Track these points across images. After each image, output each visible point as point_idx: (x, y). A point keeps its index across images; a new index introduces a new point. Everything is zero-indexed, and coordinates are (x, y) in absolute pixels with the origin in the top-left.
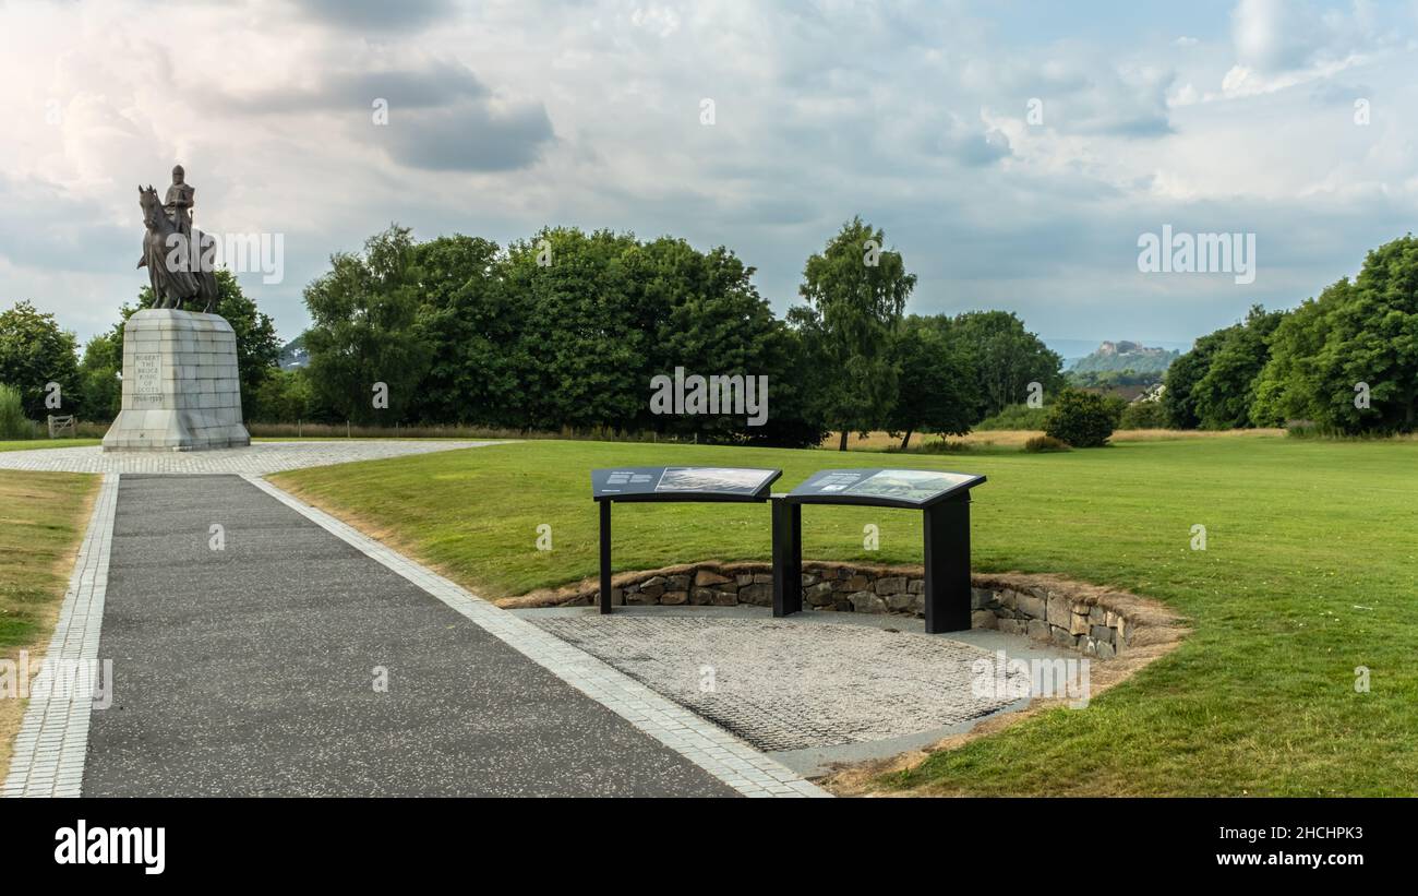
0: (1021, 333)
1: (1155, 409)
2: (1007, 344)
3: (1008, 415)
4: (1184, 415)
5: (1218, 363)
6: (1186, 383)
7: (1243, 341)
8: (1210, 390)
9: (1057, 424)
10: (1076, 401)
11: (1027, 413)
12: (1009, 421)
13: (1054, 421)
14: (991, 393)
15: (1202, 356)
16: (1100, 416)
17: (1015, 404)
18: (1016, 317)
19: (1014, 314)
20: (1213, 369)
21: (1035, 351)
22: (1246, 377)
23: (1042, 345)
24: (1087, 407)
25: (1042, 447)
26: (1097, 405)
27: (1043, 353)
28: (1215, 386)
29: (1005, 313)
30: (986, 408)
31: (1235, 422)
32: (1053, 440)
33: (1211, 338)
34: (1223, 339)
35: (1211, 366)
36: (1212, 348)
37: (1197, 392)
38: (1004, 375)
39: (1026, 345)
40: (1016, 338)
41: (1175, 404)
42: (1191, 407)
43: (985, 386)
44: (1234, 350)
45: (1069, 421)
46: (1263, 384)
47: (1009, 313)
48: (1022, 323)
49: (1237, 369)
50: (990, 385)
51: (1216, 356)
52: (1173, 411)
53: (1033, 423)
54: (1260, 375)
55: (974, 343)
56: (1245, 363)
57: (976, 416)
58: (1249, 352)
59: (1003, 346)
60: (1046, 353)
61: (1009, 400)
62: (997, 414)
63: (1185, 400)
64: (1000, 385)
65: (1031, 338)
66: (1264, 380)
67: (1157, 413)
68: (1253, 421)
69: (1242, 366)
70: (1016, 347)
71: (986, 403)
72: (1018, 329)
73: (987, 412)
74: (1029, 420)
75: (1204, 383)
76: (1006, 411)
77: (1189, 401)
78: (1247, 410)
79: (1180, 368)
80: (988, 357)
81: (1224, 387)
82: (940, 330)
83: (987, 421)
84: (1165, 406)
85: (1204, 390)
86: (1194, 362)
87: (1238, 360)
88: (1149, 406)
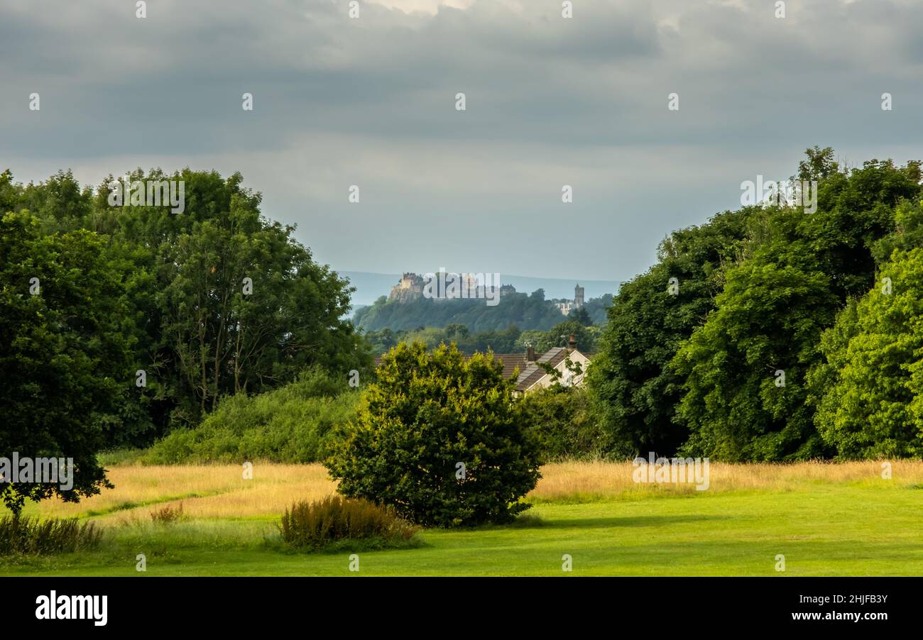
0: (252, 225)
1: (576, 405)
2: (219, 249)
3: (225, 422)
4: (647, 421)
5: (737, 291)
6: (652, 342)
7: (792, 237)
8: (718, 358)
9: (372, 454)
10: (431, 381)
11: (270, 416)
12: (227, 437)
13: (362, 447)
14: (185, 368)
15: (688, 275)
16: (501, 431)
17: (241, 395)
18: (241, 186)
19: (236, 179)
20: (725, 305)
21: (285, 266)
22: (805, 325)
23: (301, 255)
24: (463, 404)
25: (333, 533)
26: (494, 394)
27: (304, 273)
28: (732, 350)
29: (215, 176)
30: (169, 404)
31: (780, 438)
32: (367, 509)
33: (708, 232)
34: (739, 236)
35: (718, 300)
36: (713, 256)
37: (688, 364)
38: (213, 324)
39: (265, 251)
40: (242, 236)
41: (627, 395)
42: (668, 401)
43: (168, 352)
44: (772, 258)
45: (409, 446)
46: (854, 341)
47: (225, 177)
48: (255, 201)
49: (784, 306)
50: (181, 347)
51: (727, 274)
52: (622, 411)
53: (284, 442)
54: (843, 319)
55: (143, 250)
56: (802, 290)
57: (149, 425)
58: (808, 263)
59: (211, 255)
60: (311, 273)
61: (227, 386)
62: (199, 420)
63: (650, 385)
64: (205, 349)
65: (277, 237)
66: (853, 333)
67: (579, 418)
68: (826, 436)
69: (794, 296)
70: (241, 256)
71: (171, 392)
72: (246, 215)
73: (174, 415)
74: (275, 435)
75: (702, 341)
76: (219, 414)
77: (662, 386)
78: (811, 411)
79: (638, 305)
80: (179, 282)
81: (753, 351)
82: (59, 216)
83: (172, 438)
84: (602, 398)
85: (704, 357)
86: (673, 289)
87: (784, 283)
88: (560, 399)
